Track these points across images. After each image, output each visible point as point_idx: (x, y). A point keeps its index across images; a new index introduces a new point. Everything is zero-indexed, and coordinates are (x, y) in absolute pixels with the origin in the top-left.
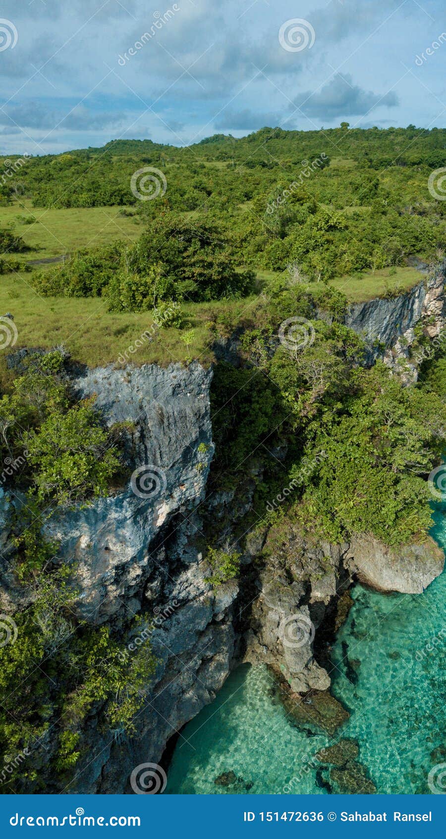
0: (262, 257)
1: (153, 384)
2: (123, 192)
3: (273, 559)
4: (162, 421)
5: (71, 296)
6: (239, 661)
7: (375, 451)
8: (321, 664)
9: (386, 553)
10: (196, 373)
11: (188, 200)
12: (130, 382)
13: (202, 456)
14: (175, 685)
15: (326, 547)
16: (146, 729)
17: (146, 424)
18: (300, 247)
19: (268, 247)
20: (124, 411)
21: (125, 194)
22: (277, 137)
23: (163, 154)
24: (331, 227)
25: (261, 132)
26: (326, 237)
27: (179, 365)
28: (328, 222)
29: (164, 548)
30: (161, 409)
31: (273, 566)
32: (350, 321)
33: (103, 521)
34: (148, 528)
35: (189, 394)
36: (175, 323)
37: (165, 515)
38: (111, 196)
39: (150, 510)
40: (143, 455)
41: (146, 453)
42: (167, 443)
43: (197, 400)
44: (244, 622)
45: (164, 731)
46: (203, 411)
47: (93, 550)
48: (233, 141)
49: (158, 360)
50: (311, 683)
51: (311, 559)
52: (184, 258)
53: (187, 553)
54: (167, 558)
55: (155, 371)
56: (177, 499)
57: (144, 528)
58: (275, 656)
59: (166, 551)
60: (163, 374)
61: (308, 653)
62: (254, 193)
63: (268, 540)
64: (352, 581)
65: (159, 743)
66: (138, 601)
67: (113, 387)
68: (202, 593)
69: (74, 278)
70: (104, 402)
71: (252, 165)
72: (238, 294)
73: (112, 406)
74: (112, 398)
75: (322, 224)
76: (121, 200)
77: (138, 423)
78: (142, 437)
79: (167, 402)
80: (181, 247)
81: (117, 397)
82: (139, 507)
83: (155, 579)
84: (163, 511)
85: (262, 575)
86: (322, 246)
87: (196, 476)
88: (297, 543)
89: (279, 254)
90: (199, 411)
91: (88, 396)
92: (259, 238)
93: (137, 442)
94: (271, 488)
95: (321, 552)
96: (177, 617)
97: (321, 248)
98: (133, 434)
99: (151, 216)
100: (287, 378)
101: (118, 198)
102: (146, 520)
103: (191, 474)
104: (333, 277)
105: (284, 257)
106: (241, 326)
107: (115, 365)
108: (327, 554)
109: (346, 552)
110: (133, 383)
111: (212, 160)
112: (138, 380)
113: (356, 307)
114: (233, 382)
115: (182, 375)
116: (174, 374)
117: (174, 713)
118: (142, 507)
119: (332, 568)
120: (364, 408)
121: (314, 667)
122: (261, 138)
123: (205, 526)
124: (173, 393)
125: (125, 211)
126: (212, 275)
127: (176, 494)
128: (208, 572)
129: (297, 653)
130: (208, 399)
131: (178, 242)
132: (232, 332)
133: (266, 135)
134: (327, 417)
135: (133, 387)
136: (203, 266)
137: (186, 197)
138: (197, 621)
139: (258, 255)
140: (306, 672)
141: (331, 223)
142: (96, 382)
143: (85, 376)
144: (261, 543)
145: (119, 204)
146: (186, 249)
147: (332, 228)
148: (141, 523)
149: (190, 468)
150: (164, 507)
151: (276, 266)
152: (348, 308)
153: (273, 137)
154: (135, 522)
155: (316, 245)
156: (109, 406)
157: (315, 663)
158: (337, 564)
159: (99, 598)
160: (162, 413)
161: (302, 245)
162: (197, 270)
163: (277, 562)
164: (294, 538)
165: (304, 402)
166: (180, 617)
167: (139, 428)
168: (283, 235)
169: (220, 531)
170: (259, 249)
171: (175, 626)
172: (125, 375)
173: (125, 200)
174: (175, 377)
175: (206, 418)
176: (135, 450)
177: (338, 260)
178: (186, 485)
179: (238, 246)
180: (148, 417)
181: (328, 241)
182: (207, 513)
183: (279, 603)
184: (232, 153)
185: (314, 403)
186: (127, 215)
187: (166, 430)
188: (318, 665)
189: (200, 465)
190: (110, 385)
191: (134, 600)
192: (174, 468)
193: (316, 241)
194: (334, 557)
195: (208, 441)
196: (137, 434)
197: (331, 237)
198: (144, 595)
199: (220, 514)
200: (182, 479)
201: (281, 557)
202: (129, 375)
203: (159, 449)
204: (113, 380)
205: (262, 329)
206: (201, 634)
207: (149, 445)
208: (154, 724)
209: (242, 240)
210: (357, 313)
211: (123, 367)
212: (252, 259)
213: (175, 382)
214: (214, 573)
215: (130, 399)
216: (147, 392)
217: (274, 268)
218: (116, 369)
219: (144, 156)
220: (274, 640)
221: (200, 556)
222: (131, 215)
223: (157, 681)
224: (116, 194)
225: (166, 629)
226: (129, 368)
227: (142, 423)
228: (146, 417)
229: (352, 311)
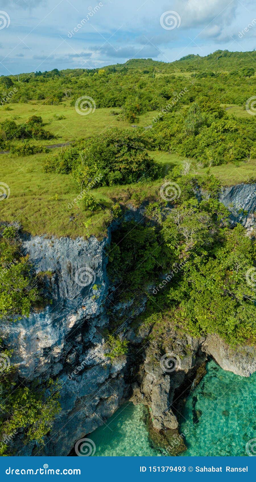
0: (180, 147)
1: (66, 248)
2: (116, 99)
3: (154, 342)
4: (70, 271)
5: (59, 173)
6: (127, 400)
7: (224, 286)
8: (175, 413)
9: (227, 349)
10: (93, 243)
11: (152, 104)
12: (53, 246)
13: (96, 292)
14: (82, 412)
15: (190, 338)
16: (60, 437)
17: (60, 272)
18: (203, 143)
19: (185, 142)
20: (47, 264)
21: (117, 101)
22: (225, 56)
23: (156, 68)
24: (225, 129)
25: (215, 53)
26: (221, 137)
27: (82, 238)
28: (224, 126)
29: (81, 335)
30: (70, 264)
31: (154, 347)
32: (223, 197)
33: (33, 325)
34: (62, 329)
35: (89, 255)
36: (90, 208)
37: (74, 322)
38: (109, 101)
39: (64, 319)
40: (56, 291)
41: (58, 290)
42: (72, 285)
43: (93, 259)
44: (133, 377)
45: (72, 438)
46: (97, 266)
47: (28, 339)
48: (200, 59)
49: (70, 235)
50: (165, 424)
51: (179, 345)
52: (116, 158)
53: (96, 338)
54: (82, 340)
55: (68, 241)
56: (80, 314)
57: (60, 329)
58: (148, 401)
59: (82, 336)
60: (73, 243)
61: (165, 406)
62: (196, 98)
63: (153, 330)
64: (207, 359)
65: (69, 444)
66: (61, 365)
67: (43, 248)
68: (104, 361)
69: (62, 162)
70: (36, 258)
71: (205, 75)
72: (149, 179)
73: (40, 261)
74: (42, 255)
75: (220, 128)
76: (115, 104)
77: (55, 272)
78: (57, 280)
79: (75, 259)
80: (116, 150)
81: (45, 255)
82: (56, 318)
83: (72, 353)
84: (73, 320)
85: (146, 351)
86: (218, 142)
87: (92, 302)
88: (171, 334)
89: (191, 146)
90: (94, 266)
91: (29, 253)
92: (181, 135)
93: (53, 282)
94: (158, 299)
95: (185, 341)
96: (86, 374)
97: (217, 144)
98: (51, 279)
99: (126, 116)
100: (171, 235)
101: (113, 103)
102: (61, 325)
103: (88, 302)
104: (221, 164)
105: (194, 148)
106: (146, 200)
107: (46, 236)
108: (190, 343)
109: (203, 342)
110: (55, 247)
111: (184, 71)
112: (58, 246)
113: (226, 189)
114: (135, 237)
115: (85, 244)
116: (80, 243)
117: (79, 429)
118: (57, 318)
119: (191, 352)
120: (225, 255)
121: (169, 414)
122: (215, 56)
123: (110, 321)
124: (79, 254)
125: (114, 112)
126: (132, 168)
127: (80, 312)
128: (107, 351)
129: (158, 405)
130: (101, 258)
131: (114, 147)
132: (140, 204)
133: (218, 55)
134: (197, 260)
135: (54, 251)
136: (127, 163)
137: (152, 102)
138: (98, 378)
139: (179, 146)
140: (163, 417)
141: (226, 127)
142: (34, 245)
143: (29, 240)
144: (148, 331)
145: (113, 106)
146: (119, 151)
147: (225, 131)
148: (58, 326)
149: (88, 298)
150: (73, 317)
151: (188, 154)
152: (222, 188)
153: (223, 56)
154: (54, 326)
155: (214, 142)
156: (39, 260)
157: (171, 411)
158: (196, 349)
159: (33, 364)
160: (70, 266)
161: (205, 142)
162: (122, 166)
163: (156, 345)
164: (169, 330)
165: (181, 251)
166: (88, 374)
167: (55, 275)
168: (196, 133)
169: (119, 325)
170: (180, 142)
171: (84, 380)
172: (51, 242)
173: (116, 104)
174: (80, 245)
175: (99, 269)
176: (52, 287)
177: (226, 152)
178: (86, 307)
179: (169, 138)
180: (62, 268)
181: (223, 140)
182: (112, 314)
183: (152, 371)
184: (196, 67)
185: (188, 251)
186: (115, 114)
187: (72, 276)
188: (172, 412)
189: (94, 297)
190: (42, 247)
191: (58, 364)
192: (77, 299)
193: (214, 139)
194: (194, 345)
195: (101, 282)
196: (53, 279)
197: (224, 137)
198: (65, 361)
199: (121, 315)
200: (83, 304)
201: (160, 341)
202: (53, 242)
203: (67, 288)
204: (44, 245)
205: (161, 202)
206: (100, 385)
207: (60, 286)
208: (66, 435)
209: (171, 136)
210: (227, 192)
211: (50, 237)
212: (175, 148)
213: (80, 248)
214: (111, 351)
215: (52, 257)
216: (63, 253)
217: (187, 155)
218: (46, 238)
219: (145, 69)
220: (149, 391)
221: (103, 340)
222: (117, 114)
223: (69, 411)
224: (112, 100)
225: (78, 382)
226: (53, 238)
227: (57, 273)
228: (60, 269)
229: (224, 191)
